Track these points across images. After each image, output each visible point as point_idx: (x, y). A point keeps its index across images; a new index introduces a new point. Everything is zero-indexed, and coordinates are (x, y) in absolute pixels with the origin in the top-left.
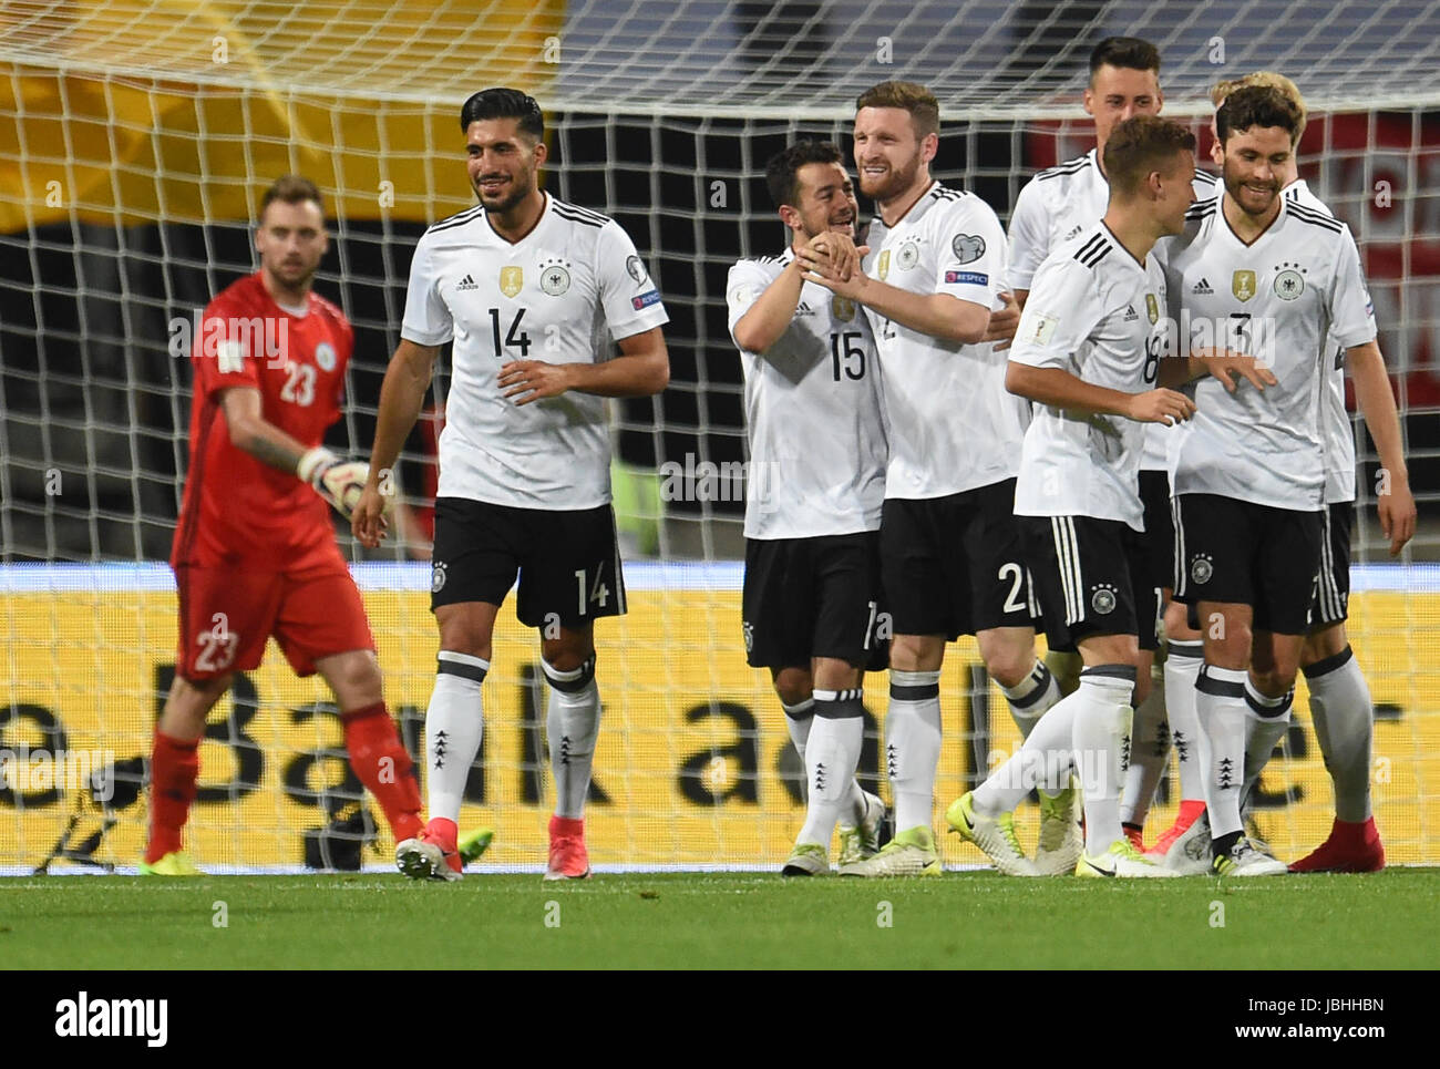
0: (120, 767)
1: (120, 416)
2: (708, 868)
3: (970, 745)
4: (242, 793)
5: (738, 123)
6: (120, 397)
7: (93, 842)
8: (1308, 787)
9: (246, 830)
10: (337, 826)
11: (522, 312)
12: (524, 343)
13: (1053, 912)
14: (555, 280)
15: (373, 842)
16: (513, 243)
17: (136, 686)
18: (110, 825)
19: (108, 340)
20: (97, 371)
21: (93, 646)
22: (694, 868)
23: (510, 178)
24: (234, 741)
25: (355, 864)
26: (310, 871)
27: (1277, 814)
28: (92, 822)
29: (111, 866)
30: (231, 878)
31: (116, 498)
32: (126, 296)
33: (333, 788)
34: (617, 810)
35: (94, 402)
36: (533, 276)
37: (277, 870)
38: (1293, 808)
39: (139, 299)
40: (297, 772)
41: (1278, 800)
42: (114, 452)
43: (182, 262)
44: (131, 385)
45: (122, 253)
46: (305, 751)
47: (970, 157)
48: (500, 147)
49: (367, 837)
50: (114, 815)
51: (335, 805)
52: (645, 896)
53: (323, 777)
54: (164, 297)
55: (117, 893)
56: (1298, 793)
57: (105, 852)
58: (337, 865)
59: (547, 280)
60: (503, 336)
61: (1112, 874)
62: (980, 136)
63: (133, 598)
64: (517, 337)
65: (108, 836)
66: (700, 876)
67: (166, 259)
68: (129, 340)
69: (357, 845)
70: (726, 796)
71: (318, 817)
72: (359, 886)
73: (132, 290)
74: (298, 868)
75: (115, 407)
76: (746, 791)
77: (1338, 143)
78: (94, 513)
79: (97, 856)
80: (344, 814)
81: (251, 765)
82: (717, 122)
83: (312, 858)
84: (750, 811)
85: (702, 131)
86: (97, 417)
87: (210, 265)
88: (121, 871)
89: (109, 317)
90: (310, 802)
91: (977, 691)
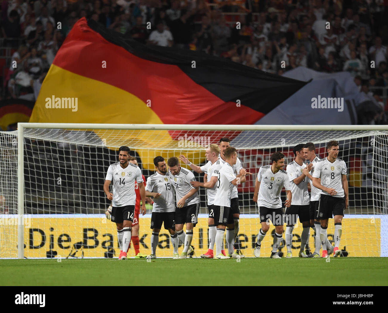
0: (78, 243)
1: (78, 193)
2: (162, 258)
3: (200, 240)
4: (96, 247)
5: (167, 151)
6: (78, 190)
7: (75, 254)
8: (248, 246)
9: (96, 252)
10: (109, 252)
11: (124, 179)
12: (124, 183)
13: (212, 264)
14: (130, 175)
15: (114, 254)
16: (124, 169)
17: (81, 232)
18: (77, 251)
19: (77, 182)
20: (75, 187)
21: (74, 226)
22: (160, 258)
23: (125, 160)
24: (95, 239)
25: (112, 257)
26: (106, 258)
27: (244, 250)
28: (74, 251)
29: (77, 257)
30: (94, 259)
31: (78, 204)
32: (79, 176)
33: (109, 246)
34: (149, 249)
35: (75, 191)
36: (126, 174)
37: (101, 258)
38: (246, 249)
39: (81, 176)
40: (104, 244)
41: (244, 248)
42: (77, 198)
43: (87, 171)
44: (80, 188)
45: (78, 170)
46: (104, 241)
47: (200, 156)
48: (124, 155)
49: (114, 253)
50: (78, 250)
51: (109, 249)
52: (153, 262)
53: (107, 244)
54: (84, 176)
55: (78, 261)
56: (247, 247)
57: (76, 255)
58: (109, 257)
59: (129, 174)
60: (121, 183)
61: (220, 258)
62: (201, 153)
63: (80, 219)
64: (123, 182)
65: (77, 253)
66: (161, 259)
67: (85, 171)
68: (80, 182)
69: (112, 254)
70: (165, 247)
71: (107, 250)
72: (112, 260)
73: (80, 175)
74: (104, 257)
75: (78, 192)
76: (168, 247)
77: (252, 154)
78: (74, 207)
79: (75, 256)
80: (110, 250)
81: (97, 243)
82: (164, 151)
83: (106, 256)
84: (168, 249)
85: (168, 152)
86: (75, 193)
87: (91, 171)
88: (78, 258)
89: (77, 179)
90: (105, 248)
91: (201, 232)
